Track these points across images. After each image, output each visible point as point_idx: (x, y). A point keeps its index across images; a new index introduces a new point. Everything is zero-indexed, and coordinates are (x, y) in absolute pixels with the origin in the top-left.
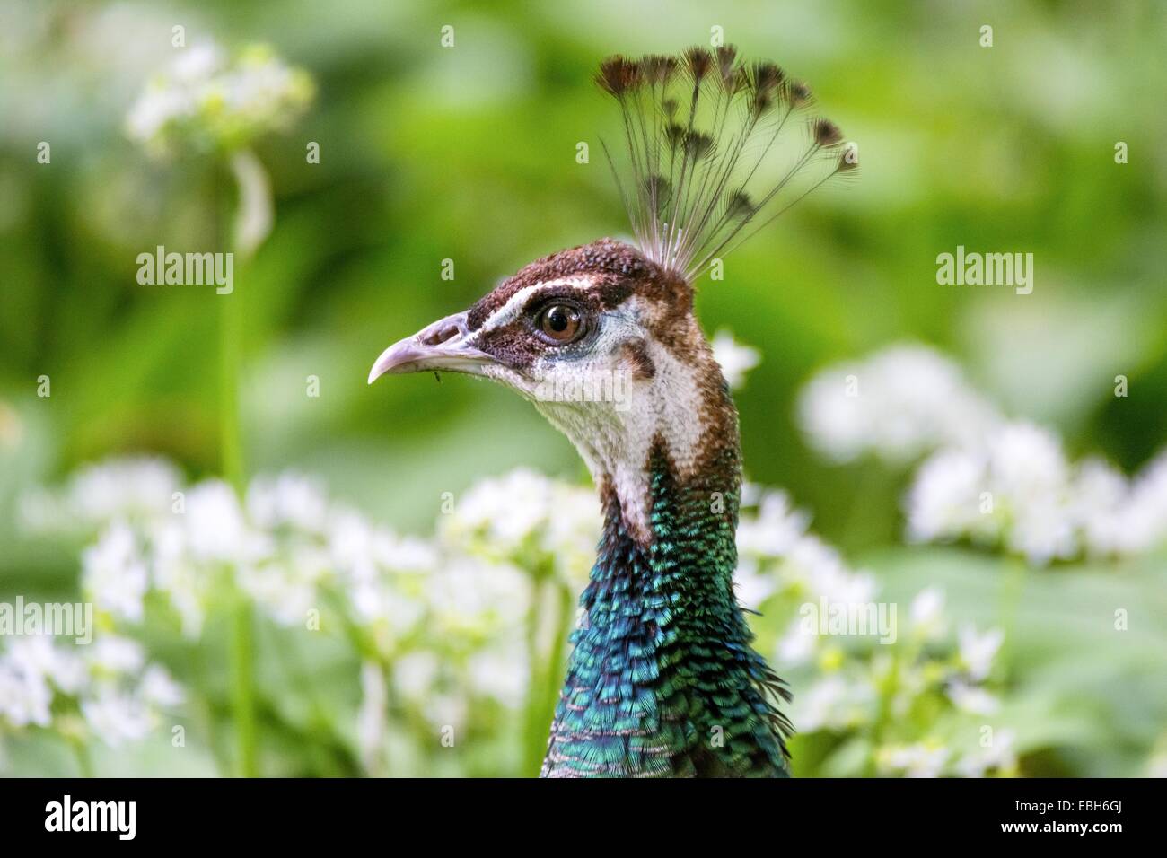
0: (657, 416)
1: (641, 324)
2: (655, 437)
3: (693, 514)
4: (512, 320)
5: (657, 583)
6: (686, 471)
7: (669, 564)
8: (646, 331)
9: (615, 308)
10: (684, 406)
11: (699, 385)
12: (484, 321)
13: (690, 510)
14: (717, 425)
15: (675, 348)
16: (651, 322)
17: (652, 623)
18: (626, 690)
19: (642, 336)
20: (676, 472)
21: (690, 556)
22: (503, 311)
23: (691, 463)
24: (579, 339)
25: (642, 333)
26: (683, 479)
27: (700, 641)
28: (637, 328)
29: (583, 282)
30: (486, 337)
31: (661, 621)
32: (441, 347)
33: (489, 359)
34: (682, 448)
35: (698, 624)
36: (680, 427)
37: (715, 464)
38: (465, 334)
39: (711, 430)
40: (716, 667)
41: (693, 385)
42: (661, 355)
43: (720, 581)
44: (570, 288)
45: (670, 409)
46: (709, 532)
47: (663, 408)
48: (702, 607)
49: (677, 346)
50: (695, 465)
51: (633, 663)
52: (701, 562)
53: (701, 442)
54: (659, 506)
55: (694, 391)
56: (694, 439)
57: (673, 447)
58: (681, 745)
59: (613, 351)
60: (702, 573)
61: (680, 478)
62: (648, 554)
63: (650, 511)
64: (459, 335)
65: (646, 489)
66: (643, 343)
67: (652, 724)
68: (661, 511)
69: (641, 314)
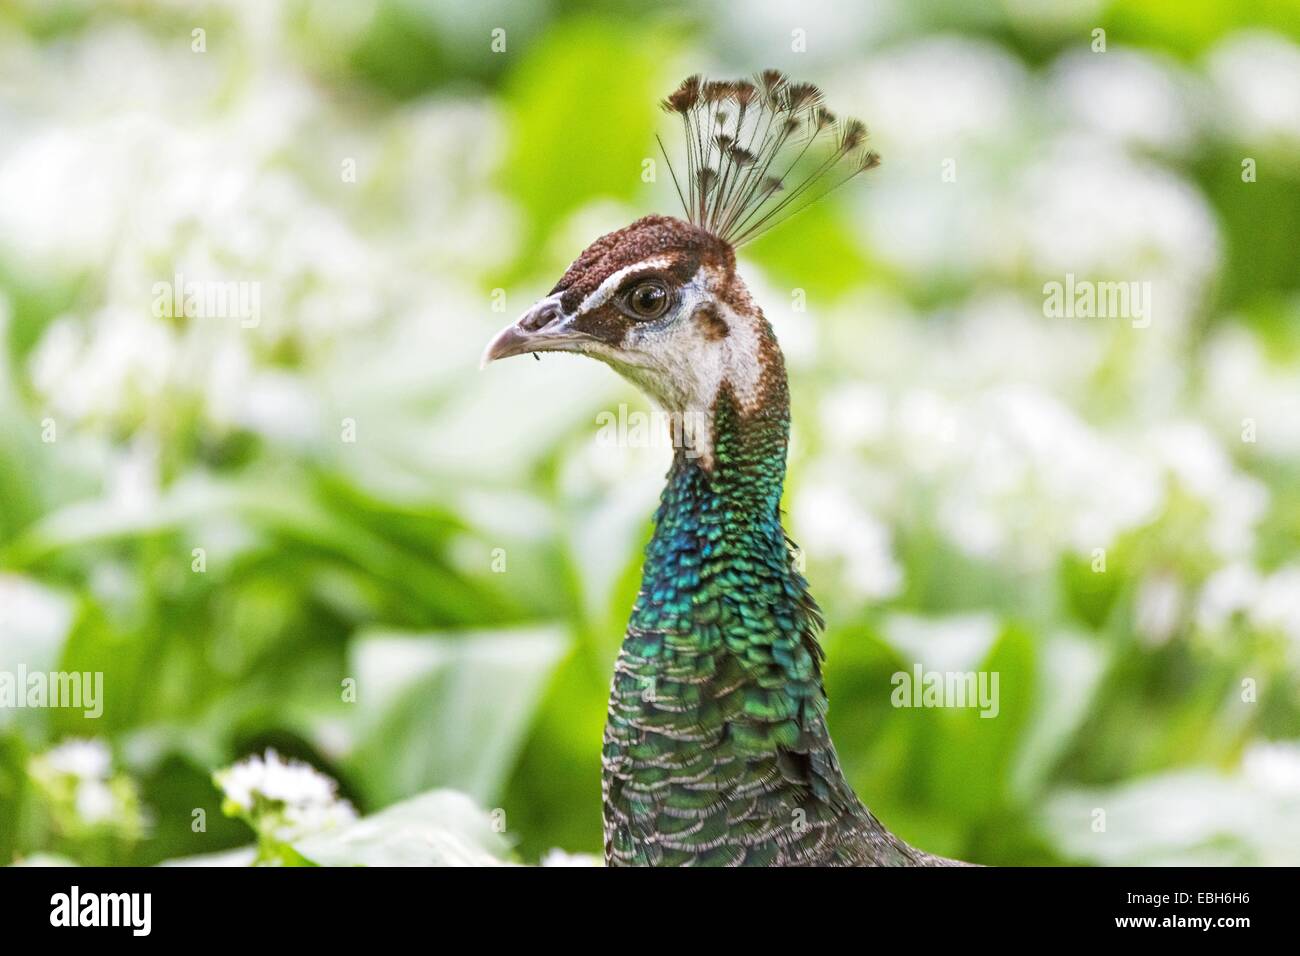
0: (725, 366)
1: (709, 291)
2: (722, 383)
3: (755, 443)
4: (604, 302)
5: (715, 504)
6: (750, 407)
7: (729, 487)
8: (713, 295)
9: (691, 281)
10: (746, 352)
11: (756, 331)
12: (579, 304)
13: (752, 439)
14: (771, 363)
15: (734, 305)
16: (717, 287)
17: (705, 537)
18: (670, 595)
19: (711, 300)
20: (741, 408)
21: (749, 478)
22: (594, 295)
23: (754, 400)
24: (666, 312)
25: (711, 298)
26: (747, 414)
27: (745, 554)
28: (706, 294)
29: (660, 263)
30: (582, 318)
31: (712, 536)
32: (541, 331)
33: (586, 337)
34: (745, 388)
35: (747, 539)
36: (744, 371)
37: (773, 397)
38: (561, 318)
39: (769, 368)
40: (753, 581)
41: (751, 332)
42: (726, 312)
43: (771, 500)
44: (652, 269)
45: (736, 357)
46: (768, 457)
47: (730, 358)
48: (753, 524)
49: (736, 303)
50: (758, 401)
51: (681, 571)
52: (759, 483)
53: (762, 380)
54: (723, 438)
55: (752, 337)
56: (756, 379)
57: (738, 388)
58: (706, 647)
59: (692, 318)
60: (759, 493)
61: (744, 413)
62: (711, 478)
63: (716, 441)
64: (557, 319)
65: (711, 424)
66: (713, 306)
67: (685, 624)
68: (725, 443)
69: (709, 281)
